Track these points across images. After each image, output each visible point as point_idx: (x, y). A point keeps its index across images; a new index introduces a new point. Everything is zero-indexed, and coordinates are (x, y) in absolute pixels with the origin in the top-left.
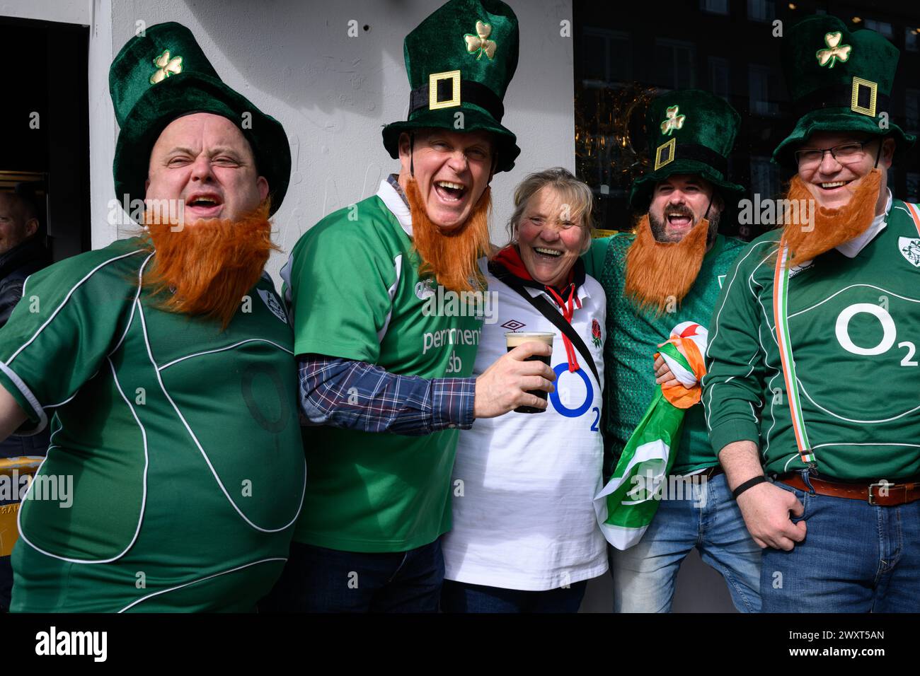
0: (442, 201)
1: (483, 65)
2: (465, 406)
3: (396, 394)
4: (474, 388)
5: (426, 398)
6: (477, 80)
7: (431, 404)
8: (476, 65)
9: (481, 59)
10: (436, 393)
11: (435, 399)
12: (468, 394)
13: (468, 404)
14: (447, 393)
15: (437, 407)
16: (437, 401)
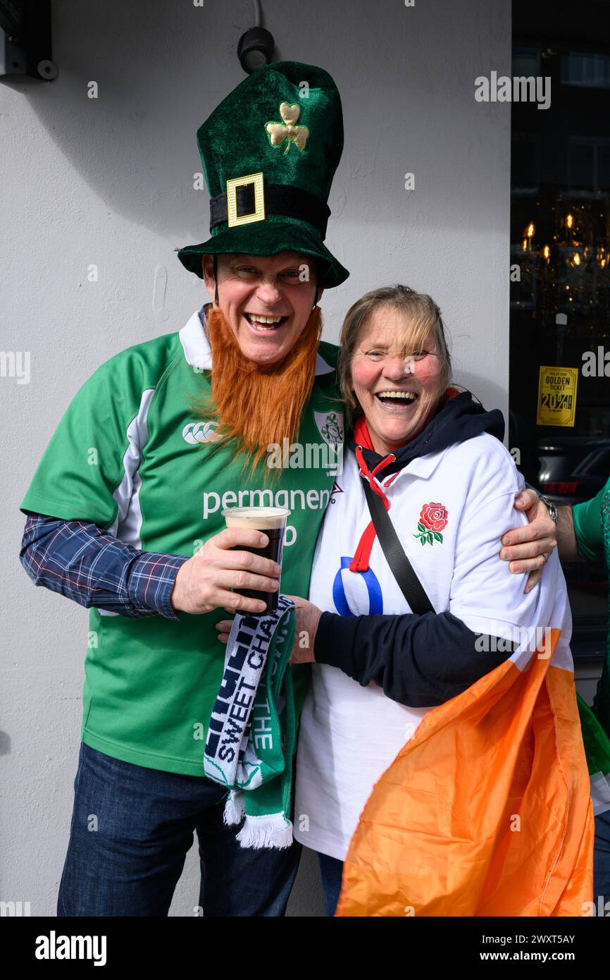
0: (254, 331)
1: (292, 161)
2: (160, 596)
3: (91, 570)
4: (176, 574)
5: (122, 579)
6: (284, 183)
7: (127, 587)
8: (283, 162)
9: (289, 153)
10: (134, 574)
11: (131, 582)
12: (168, 580)
13: (163, 594)
14: (145, 576)
15: (133, 592)
16: (133, 584)
